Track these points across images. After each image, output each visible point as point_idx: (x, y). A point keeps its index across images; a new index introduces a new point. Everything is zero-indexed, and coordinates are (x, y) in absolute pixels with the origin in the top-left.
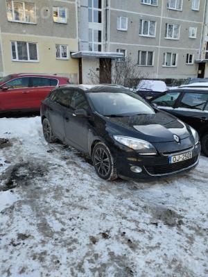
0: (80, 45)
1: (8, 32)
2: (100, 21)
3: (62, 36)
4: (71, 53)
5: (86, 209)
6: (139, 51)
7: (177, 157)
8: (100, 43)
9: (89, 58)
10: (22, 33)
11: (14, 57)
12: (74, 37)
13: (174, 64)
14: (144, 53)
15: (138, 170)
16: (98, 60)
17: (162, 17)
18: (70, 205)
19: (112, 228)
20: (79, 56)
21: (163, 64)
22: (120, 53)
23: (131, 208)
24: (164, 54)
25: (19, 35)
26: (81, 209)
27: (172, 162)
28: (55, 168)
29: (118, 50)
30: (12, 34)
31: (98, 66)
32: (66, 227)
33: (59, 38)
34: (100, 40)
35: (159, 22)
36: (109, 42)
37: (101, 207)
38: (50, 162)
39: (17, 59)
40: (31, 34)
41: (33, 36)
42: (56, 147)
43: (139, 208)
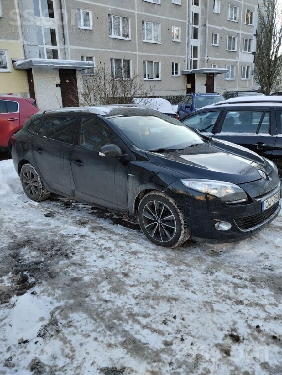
0: (26, 49)
2: (51, 15)
4: (13, 62)
5: (176, 300)
6: (112, 59)
8: (54, 47)
9: (43, 69)
12: (17, 38)
13: (157, 77)
14: (118, 61)
15: (225, 227)
16: (57, 72)
17: (136, 12)
18: (148, 298)
19: (235, 323)
20: (27, 67)
21: (145, 77)
22: (85, 61)
23: (236, 286)
24: (144, 62)
26: (168, 301)
27: (265, 208)
28: (79, 241)
29: (82, 58)
31: (58, 81)
32: (169, 338)
34: (54, 42)
35: (134, 17)
36: (69, 47)
37: (194, 292)
38: (63, 233)
42: (54, 207)
43: (247, 283)
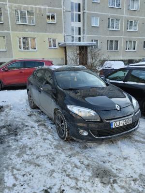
0: (66, 38)
1: (16, 31)
2: (79, 21)
3: (52, 33)
4: (59, 44)
5: (39, 166)
6: (108, 41)
7: (118, 123)
8: (80, 36)
10: (26, 31)
11: (20, 48)
12: (62, 33)
13: (134, 49)
14: (112, 41)
15: (85, 134)
16: (78, 48)
17: (124, 16)
18: (28, 162)
19: (55, 185)
20: (64, 46)
21: (126, 49)
22: (94, 42)
23: (76, 166)
24: (127, 42)
25: (23, 32)
26: (36, 166)
27: (114, 127)
29: (92, 41)
30: (19, 32)
31: (78, 52)
32: (17, 183)
33: (51, 34)
34: (79, 34)
35: (123, 18)
36: (86, 36)
37: (52, 165)
38: (26, 124)
39: (22, 50)
40: (31, 31)
41: (33, 33)
42: (35, 112)
